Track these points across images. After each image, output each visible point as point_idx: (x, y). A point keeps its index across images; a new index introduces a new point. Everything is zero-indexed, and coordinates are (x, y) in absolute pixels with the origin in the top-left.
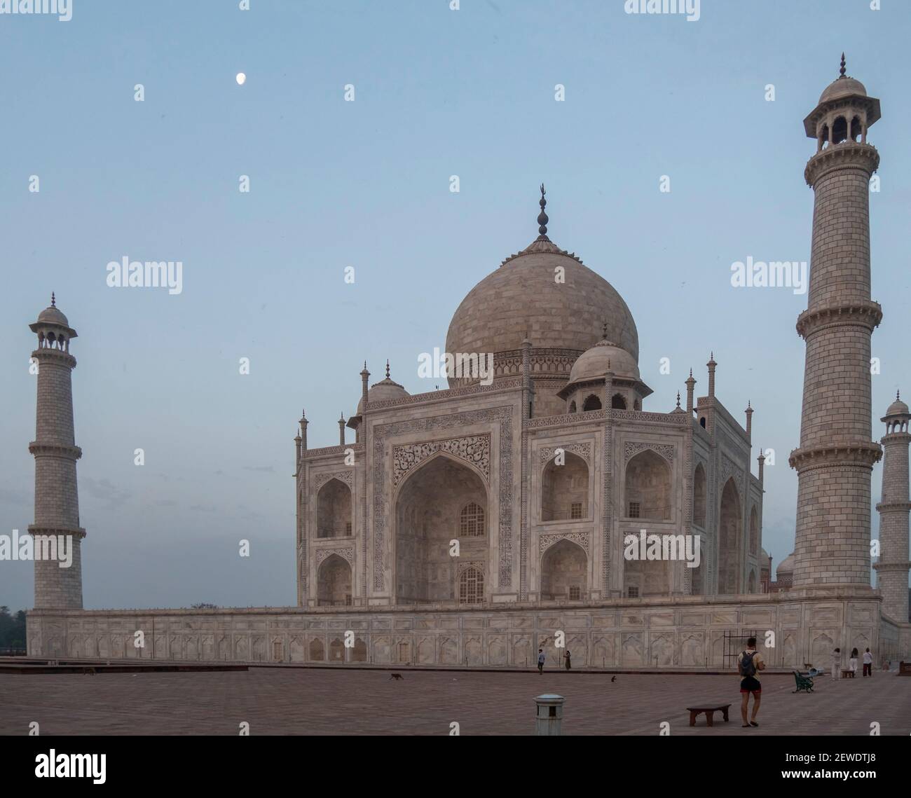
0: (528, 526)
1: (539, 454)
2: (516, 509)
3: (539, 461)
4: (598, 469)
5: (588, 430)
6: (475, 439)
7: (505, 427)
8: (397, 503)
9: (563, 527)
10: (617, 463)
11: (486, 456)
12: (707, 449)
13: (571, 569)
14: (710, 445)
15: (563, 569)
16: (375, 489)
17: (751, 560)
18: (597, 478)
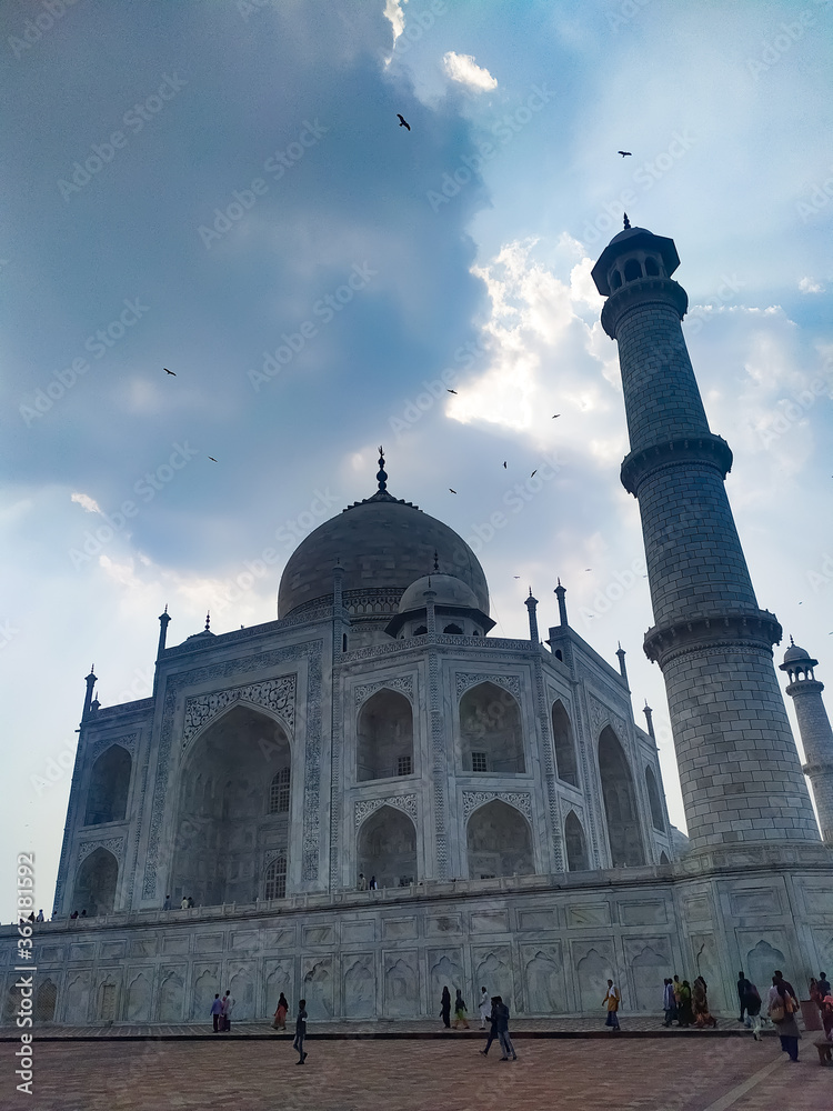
0: (340, 790)
1: (353, 693)
2: (326, 769)
3: (353, 702)
4: (422, 709)
5: (410, 660)
6: (279, 681)
7: (314, 664)
8: (185, 770)
9: (382, 789)
10: (448, 699)
11: (290, 702)
12: (567, 686)
13: (400, 850)
14: (570, 683)
15: (390, 851)
16: (160, 754)
17: (657, 837)
18: (423, 719)
